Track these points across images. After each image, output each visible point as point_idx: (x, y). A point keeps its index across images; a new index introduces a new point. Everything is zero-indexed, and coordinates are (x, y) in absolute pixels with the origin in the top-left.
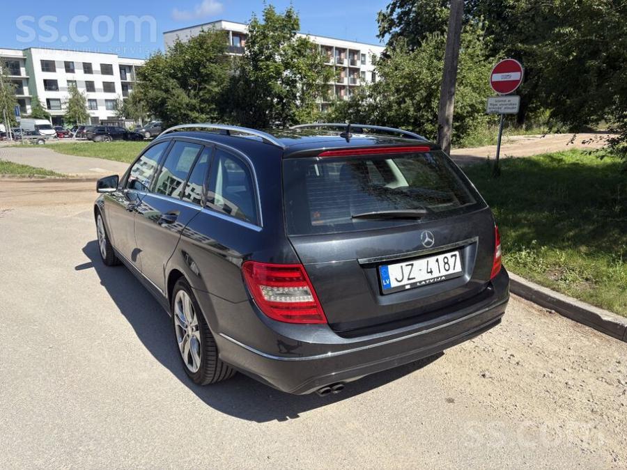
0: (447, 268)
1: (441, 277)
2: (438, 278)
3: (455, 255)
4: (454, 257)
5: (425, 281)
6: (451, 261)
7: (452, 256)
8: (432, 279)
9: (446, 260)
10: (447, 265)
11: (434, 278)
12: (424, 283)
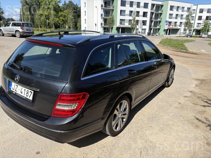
0: (27, 95)
1: (24, 97)
2: (23, 96)
3: (32, 92)
4: (31, 93)
5: (19, 94)
6: (30, 93)
7: (30, 92)
8: (21, 95)
9: (28, 92)
10: (27, 94)
11: (22, 96)
12: (18, 95)
